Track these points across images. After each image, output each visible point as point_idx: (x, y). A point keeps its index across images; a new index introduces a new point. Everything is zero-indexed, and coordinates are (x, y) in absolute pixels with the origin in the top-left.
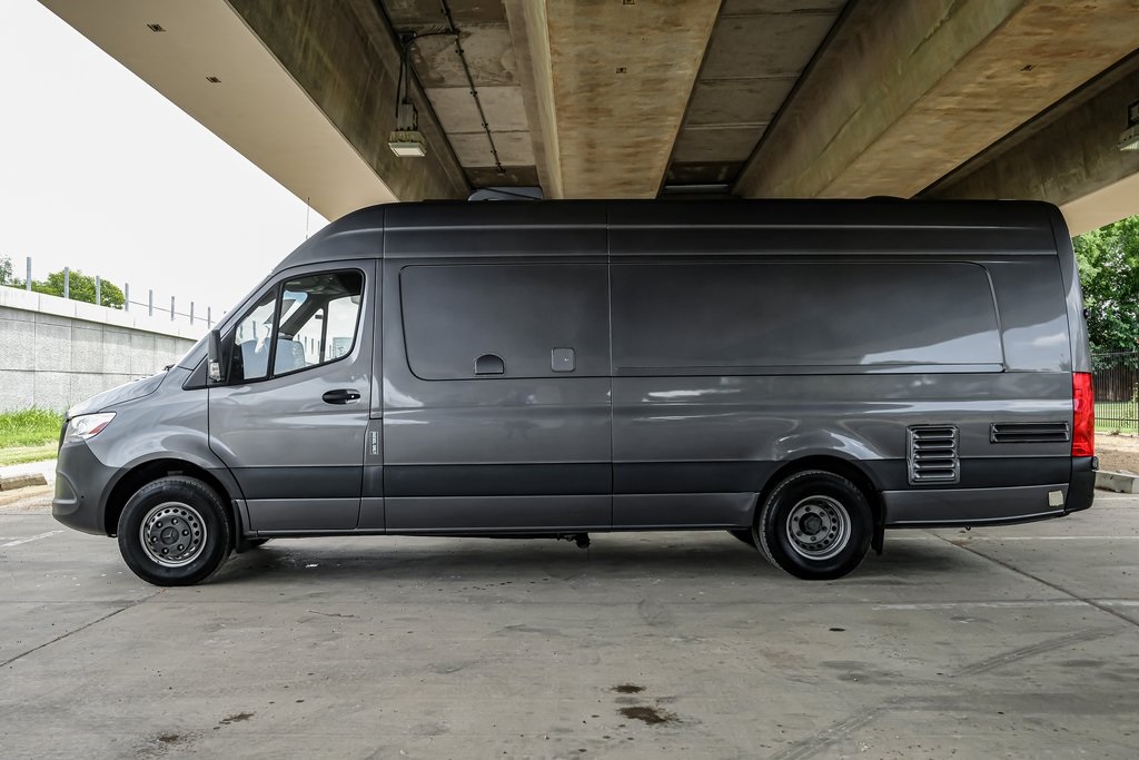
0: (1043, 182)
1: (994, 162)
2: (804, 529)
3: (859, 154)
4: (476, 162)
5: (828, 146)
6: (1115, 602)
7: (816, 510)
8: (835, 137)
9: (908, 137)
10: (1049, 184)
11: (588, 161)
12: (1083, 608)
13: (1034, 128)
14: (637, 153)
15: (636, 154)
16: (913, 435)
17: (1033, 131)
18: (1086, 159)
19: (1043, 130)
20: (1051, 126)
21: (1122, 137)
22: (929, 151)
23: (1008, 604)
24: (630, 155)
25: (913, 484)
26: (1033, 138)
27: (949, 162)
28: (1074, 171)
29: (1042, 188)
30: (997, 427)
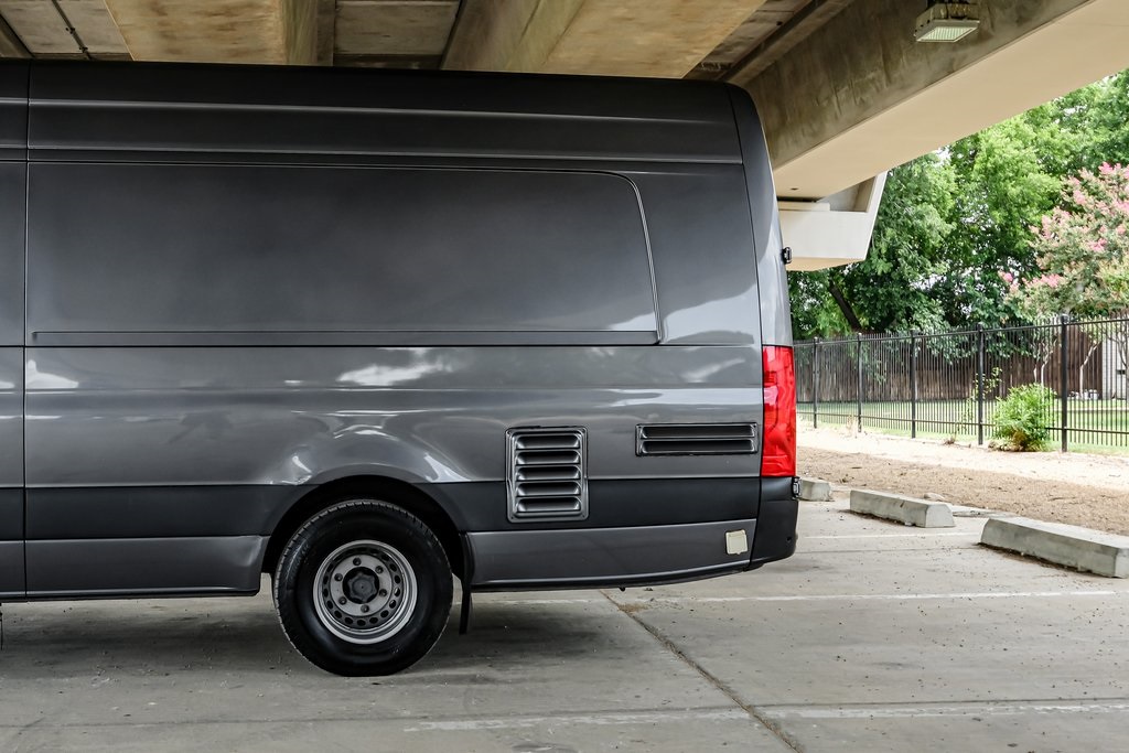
0: (836, 91)
1: (776, 65)
2: (349, 594)
3: (560, 38)
4: (50, 45)
5: (526, 28)
6: (793, 711)
7: (370, 562)
8: (533, 15)
9: (620, 12)
10: (842, 95)
11: (164, 35)
12: (739, 722)
13: (821, 16)
14: (233, 24)
15: (232, 27)
16: (515, 444)
17: (820, 21)
18: (886, 59)
19: (834, 18)
20: (843, 12)
21: (920, 21)
22: (655, 35)
23: (624, 717)
24: (222, 28)
25: (515, 520)
26: (822, 29)
27: (688, 53)
28: (871, 76)
29: (834, 99)
30: (648, 430)
